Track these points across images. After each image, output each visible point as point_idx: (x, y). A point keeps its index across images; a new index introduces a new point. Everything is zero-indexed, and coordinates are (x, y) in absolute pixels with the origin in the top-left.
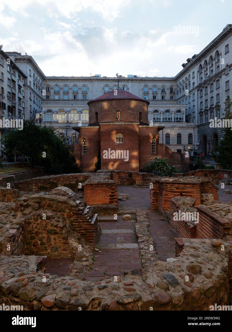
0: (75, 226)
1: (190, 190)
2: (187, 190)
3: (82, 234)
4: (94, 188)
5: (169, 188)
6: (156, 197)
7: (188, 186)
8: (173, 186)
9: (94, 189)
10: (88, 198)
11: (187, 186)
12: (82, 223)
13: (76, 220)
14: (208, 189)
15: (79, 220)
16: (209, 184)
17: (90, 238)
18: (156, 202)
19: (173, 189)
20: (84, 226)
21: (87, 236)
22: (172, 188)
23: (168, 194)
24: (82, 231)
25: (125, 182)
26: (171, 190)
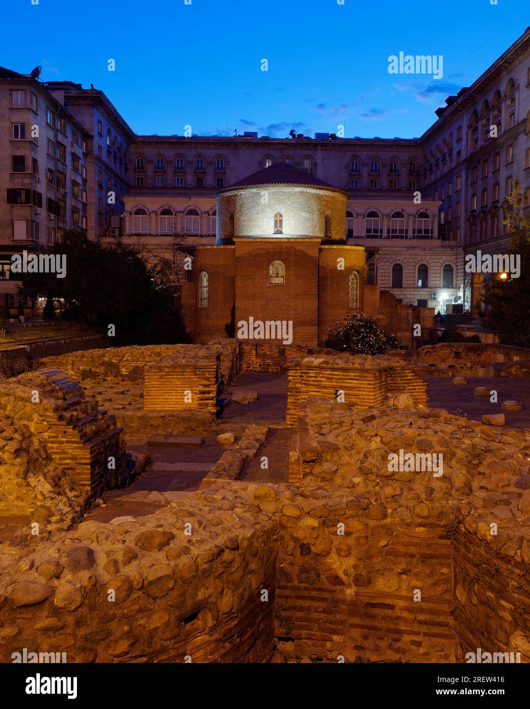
0: (52, 451)
1: (355, 383)
2: (348, 385)
3: (66, 467)
4: (165, 375)
5: (313, 379)
6: (294, 398)
7: (352, 374)
8: (321, 375)
9: (165, 378)
10: (152, 397)
11: (350, 376)
12: (67, 445)
13: (53, 437)
14: (404, 383)
15: (61, 439)
16: (406, 373)
17: (84, 476)
18: (294, 409)
19: (321, 381)
20: (70, 451)
21: (77, 471)
22: (319, 379)
23: (310, 391)
24: (67, 461)
25: (269, 365)
26: (315, 383)
